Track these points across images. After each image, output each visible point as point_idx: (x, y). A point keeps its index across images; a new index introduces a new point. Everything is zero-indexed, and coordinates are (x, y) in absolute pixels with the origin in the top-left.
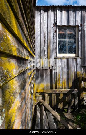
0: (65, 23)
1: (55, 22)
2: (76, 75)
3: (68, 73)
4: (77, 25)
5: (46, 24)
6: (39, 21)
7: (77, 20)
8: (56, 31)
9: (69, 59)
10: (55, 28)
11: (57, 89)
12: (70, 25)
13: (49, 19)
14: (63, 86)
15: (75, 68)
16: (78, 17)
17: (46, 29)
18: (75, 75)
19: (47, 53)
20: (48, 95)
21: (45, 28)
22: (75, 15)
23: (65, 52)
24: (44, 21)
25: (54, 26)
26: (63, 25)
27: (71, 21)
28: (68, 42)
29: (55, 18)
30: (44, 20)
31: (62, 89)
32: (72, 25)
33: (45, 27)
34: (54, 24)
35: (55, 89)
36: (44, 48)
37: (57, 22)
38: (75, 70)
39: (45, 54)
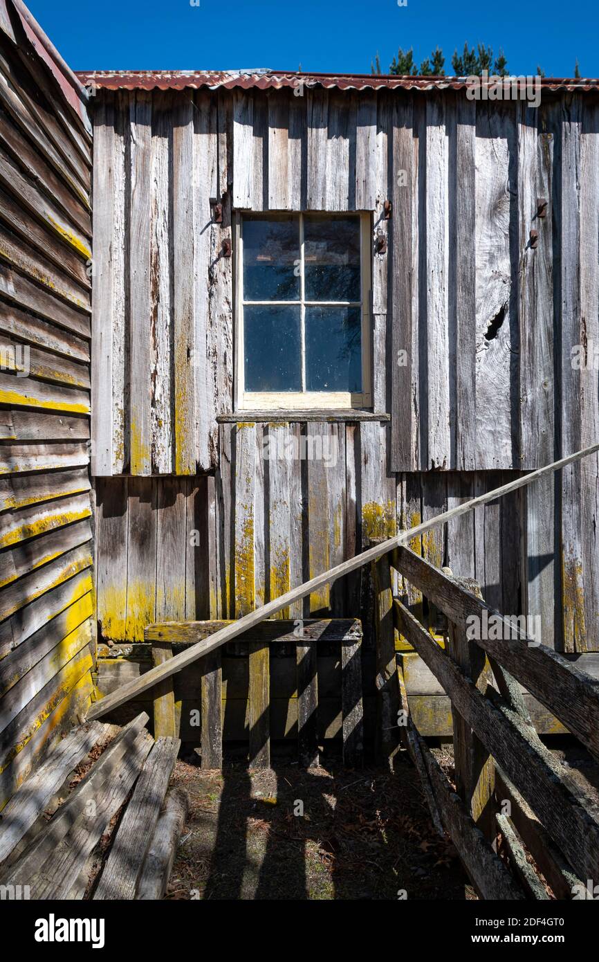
0: (285, 199)
1: (224, 188)
2: (358, 525)
3: (305, 515)
4: (359, 206)
5: (164, 205)
6: (121, 186)
7: (360, 176)
8: (227, 250)
9: (311, 426)
10: (223, 231)
11: (232, 618)
12: (320, 208)
13: (181, 170)
15: (348, 481)
16: (367, 156)
17: (166, 235)
18: (352, 529)
19: (167, 386)
21: (160, 229)
23: (288, 382)
24: (153, 184)
25: (216, 218)
26: (274, 205)
27: (320, 186)
28: (308, 316)
29: (223, 167)
30: (153, 176)
32: (328, 208)
33: (160, 223)
34: (213, 203)
35: (224, 617)
36: (152, 358)
37: (230, 187)
38: (353, 496)
39: (159, 391)
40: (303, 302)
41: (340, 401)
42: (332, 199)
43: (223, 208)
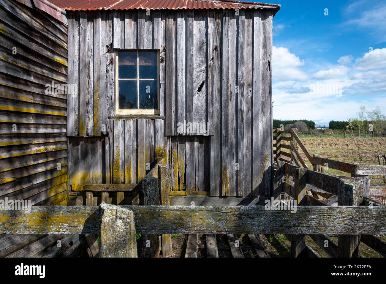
0: (131, 45)
1: (111, 41)
2: (155, 153)
3: (137, 150)
4: (155, 48)
5: (91, 47)
6: (77, 41)
7: (156, 37)
8: (112, 62)
9: (139, 121)
10: (111, 56)
11: (113, 183)
12: (142, 48)
13: (97, 36)
14: (126, 178)
15: (151, 138)
16: (158, 30)
17: (92, 57)
18: (153, 154)
19: (92, 107)
20: (94, 196)
21: (90, 55)
22: (151, 27)
23: (133, 106)
24: (88, 41)
25: (108, 51)
26: (127, 48)
27: (142, 41)
28: (140, 84)
29: (111, 35)
30: (88, 38)
31: (124, 183)
32: (144, 48)
33: (90, 53)
34: (107, 46)
35: (110, 183)
36: (87, 98)
37: (113, 41)
38: (153, 144)
39: (89, 108)
40: (138, 79)
41: (151, 112)
42: (146, 45)
43: (110, 49)
